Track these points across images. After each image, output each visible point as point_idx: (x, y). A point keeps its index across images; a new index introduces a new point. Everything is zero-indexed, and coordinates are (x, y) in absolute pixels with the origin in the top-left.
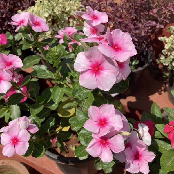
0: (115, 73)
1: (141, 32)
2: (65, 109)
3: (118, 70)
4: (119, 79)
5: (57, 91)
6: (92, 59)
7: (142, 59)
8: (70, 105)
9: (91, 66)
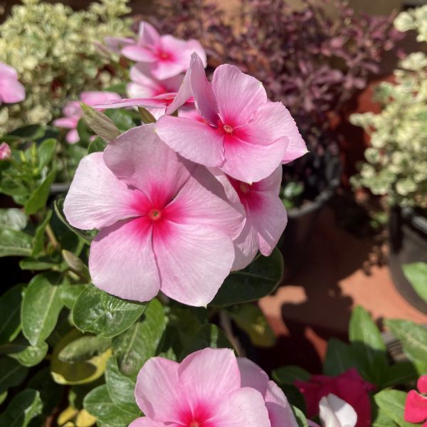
0: (228, 230)
1: (303, 100)
2: (69, 360)
3: (240, 216)
4: (246, 252)
5: (42, 297)
6: (135, 176)
7: (312, 180)
8: (85, 346)
9: (134, 207)
